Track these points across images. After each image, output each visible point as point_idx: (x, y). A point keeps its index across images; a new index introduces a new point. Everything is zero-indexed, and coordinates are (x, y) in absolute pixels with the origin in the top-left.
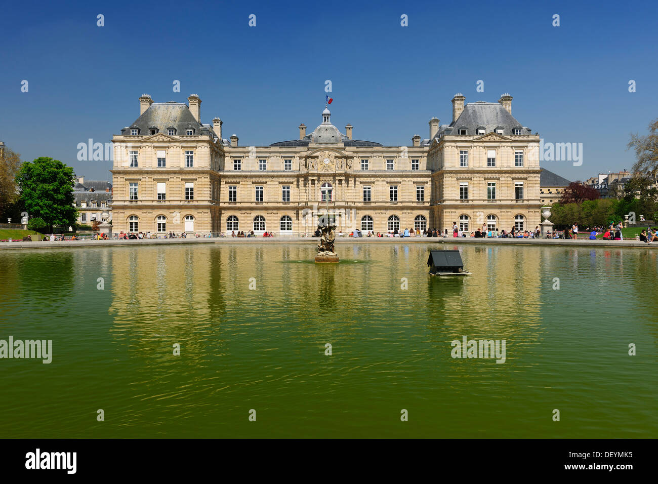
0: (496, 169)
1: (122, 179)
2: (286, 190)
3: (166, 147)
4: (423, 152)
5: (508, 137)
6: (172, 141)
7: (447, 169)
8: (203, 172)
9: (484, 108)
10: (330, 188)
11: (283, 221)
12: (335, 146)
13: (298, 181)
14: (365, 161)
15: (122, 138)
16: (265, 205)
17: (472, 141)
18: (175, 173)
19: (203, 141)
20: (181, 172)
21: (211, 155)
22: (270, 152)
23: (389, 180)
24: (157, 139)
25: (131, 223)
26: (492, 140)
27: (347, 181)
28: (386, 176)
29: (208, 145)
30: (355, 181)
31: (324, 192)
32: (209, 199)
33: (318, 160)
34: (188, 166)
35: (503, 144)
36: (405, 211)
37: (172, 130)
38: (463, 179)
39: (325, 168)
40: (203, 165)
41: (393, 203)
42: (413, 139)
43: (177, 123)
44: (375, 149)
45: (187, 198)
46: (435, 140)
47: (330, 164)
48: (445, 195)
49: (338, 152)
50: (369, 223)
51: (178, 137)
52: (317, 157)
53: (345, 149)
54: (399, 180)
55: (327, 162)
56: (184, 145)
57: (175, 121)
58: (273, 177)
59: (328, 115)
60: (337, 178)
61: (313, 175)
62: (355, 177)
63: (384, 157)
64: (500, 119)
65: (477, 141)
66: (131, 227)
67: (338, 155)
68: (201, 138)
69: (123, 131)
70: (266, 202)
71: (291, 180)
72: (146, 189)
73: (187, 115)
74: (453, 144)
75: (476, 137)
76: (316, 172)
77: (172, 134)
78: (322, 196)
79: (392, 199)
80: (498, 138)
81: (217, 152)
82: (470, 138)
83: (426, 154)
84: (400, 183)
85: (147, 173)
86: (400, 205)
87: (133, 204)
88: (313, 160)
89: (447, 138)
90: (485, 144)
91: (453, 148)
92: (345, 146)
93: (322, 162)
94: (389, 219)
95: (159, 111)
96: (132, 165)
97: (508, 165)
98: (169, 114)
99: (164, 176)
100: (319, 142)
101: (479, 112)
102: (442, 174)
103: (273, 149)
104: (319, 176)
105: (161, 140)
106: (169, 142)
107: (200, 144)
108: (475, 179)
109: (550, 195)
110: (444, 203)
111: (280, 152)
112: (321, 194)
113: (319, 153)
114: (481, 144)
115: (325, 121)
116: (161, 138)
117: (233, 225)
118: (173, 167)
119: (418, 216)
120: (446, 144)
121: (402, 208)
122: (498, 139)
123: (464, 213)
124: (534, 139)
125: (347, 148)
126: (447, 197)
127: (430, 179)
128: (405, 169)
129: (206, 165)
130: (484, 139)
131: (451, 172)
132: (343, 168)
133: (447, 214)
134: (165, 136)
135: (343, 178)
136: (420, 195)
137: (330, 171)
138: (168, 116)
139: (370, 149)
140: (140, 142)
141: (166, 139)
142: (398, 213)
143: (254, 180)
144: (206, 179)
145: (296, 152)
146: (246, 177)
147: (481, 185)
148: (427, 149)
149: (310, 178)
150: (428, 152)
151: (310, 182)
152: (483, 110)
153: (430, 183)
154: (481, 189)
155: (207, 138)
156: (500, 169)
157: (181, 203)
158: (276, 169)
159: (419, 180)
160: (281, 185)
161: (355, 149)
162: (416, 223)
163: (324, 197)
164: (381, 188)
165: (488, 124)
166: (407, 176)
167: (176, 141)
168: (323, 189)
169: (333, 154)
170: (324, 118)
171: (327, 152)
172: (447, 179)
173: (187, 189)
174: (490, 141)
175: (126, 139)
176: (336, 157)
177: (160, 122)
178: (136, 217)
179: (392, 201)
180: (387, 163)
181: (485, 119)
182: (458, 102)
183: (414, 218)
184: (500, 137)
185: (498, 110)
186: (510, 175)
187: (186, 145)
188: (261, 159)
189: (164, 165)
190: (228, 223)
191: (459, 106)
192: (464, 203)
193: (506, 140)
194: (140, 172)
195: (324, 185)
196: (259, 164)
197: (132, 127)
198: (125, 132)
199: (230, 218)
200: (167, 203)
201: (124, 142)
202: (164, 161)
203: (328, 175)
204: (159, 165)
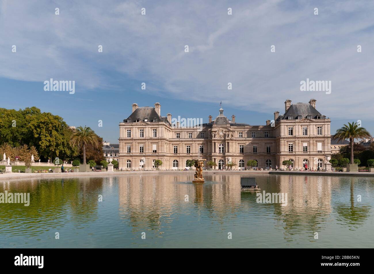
0: (307, 136)
1: (124, 143)
2: (201, 147)
3: (143, 128)
4: (270, 128)
5: (314, 120)
6: (147, 125)
7: (282, 137)
8: (161, 139)
9: (302, 106)
10: (223, 147)
12: (225, 126)
13: (207, 143)
14: (241, 133)
15: (124, 124)
17: (295, 123)
18: (148, 140)
20: (151, 139)
21: (165, 131)
22: (194, 129)
23: (253, 142)
24: (140, 124)
25: (128, 164)
27: (232, 142)
28: (251, 140)
29: (163, 126)
30: (235, 143)
33: (217, 133)
34: (154, 136)
35: (311, 124)
36: (261, 157)
37: (146, 119)
38: (290, 141)
39: (220, 137)
40: (161, 136)
42: (266, 122)
43: (149, 116)
44: (245, 127)
45: (153, 152)
47: (223, 135)
48: (281, 149)
50: (242, 163)
51: (149, 123)
52: (216, 131)
53: (230, 127)
54: (258, 142)
55: (221, 133)
57: (148, 115)
58: (195, 141)
59: (222, 111)
60: (227, 141)
61: (214, 140)
62: (236, 141)
63: (250, 131)
64: (309, 112)
65: (297, 122)
66: (128, 165)
67: (226, 130)
70: (191, 154)
71: (204, 142)
72: (134, 148)
73: (154, 113)
74: (285, 124)
75: (296, 120)
76: (216, 139)
79: (254, 152)
80: (309, 121)
81: (168, 130)
82: (294, 121)
83: (272, 129)
84: (258, 144)
85: (135, 140)
86: (258, 154)
87: (129, 154)
88: (214, 133)
89: (282, 121)
90: (302, 124)
91: (285, 126)
92: (230, 126)
93: (219, 134)
95: (141, 111)
96: (128, 136)
97: (314, 134)
98: (145, 112)
99: (142, 141)
101: (299, 108)
102: (279, 139)
104: (218, 140)
106: (145, 125)
107: (160, 126)
108: (296, 141)
109: (335, 149)
110: (281, 154)
112: (218, 149)
113: (217, 129)
114: (299, 124)
115: (221, 114)
117: (176, 164)
118: (147, 137)
119: (268, 160)
120: (282, 124)
123: (291, 158)
124: (327, 121)
125: (232, 127)
126: (282, 151)
130: (301, 122)
131: (284, 138)
132: (229, 136)
133: (282, 159)
134: (143, 123)
136: (269, 150)
137: (223, 138)
138: (145, 113)
139: (243, 127)
140: (132, 125)
142: (257, 158)
143: (186, 143)
144: (162, 143)
146: (182, 141)
147: (299, 145)
152: (301, 107)
155: (163, 123)
156: (309, 136)
157: (150, 154)
159: (268, 142)
160: (199, 145)
161: (236, 127)
164: (249, 146)
165: (303, 114)
166: (262, 140)
168: (220, 146)
169: (224, 130)
170: (220, 113)
171: (221, 129)
172: (282, 141)
174: (304, 122)
175: (126, 124)
177: (141, 116)
178: (130, 161)
179: (254, 153)
180: (252, 134)
181: (302, 111)
182: (287, 103)
183: (266, 161)
184: (309, 120)
185: (309, 107)
186: (315, 139)
187: (153, 127)
188: (189, 132)
189: (143, 136)
190: (173, 164)
191: (288, 105)
192: (291, 154)
193: (313, 122)
194: (132, 140)
195: (220, 145)
196: (189, 135)
197: (128, 119)
198: (125, 121)
199: (174, 161)
200: (144, 154)
201: (125, 126)
202: (143, 134)
203: (222, 140)
204: (141, 136)
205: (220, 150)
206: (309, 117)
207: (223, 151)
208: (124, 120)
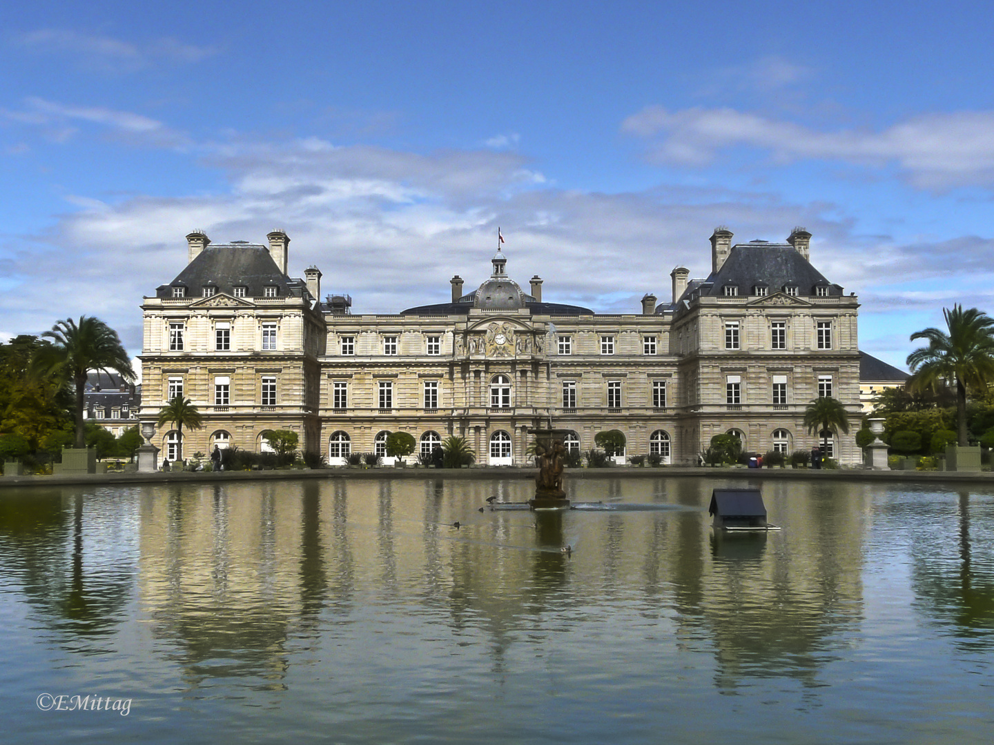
0: (786, 353)
1: (157, 371)
2: (431, 388)
3: (230, 317)
4: (663, 324)
5: (806, 299)
6: (241, 306)
7: (704, 353)
8: (291, 358)
10: (506, 385)
11: (426, 442)
12: (515, 313)
13: (451, 373)
14: (564, 338)
15: (158, 302)
16: (394, 413)
17: (746, 307)
18: (245, 359)
19: (293, 307)
20: (255, 358)
21: (306, 329)
22: (403, 324)
23: (606, 370)
24: (215, 304)
25: (172, 445)
26: (779, 304)
27: (536, 371)
28: (601, 365)
29: (300, 312)
30: (548, 374)
31: (495, 392)
32: (301, 404)
33: (486, 338)
34: (266, 348)
35: (798, 311)
36: (634, 424)
37: (239, 288)
38: (731, 370)
39: (498, 352)
40: (292, 347)
41: (614, 410)
43: (249, 274)
44: (581, 318)
45: (265, 402)
46: (684, 304)
47: (506, 344)
48: (702, 397)
49: (520, 324)
51: (251, 300)
52: (485, 332)
53: (530, 319)
54: (622, 370)
55: (500, 340)
56: (261, 312)
57: (246, 273)
58: (408, 365)
59: (503, 261)
60: (519, 368)
61: (478, 362)
62: (549, 365)
63: (597, 332)
64: (790, 271)
65: (754, 305)
67: (519, 328)
68: (289, 301)
69: (160, 289)
70: (396, 409)
71: (439, 370)
72: (197, 388)
73: (265, 262)
74: (715, 311)
75: (751, 299)
76: (483, 358)
77: (242, 295)
78: (493, 398)
79: (611, 404)
80: (789, 301)
81: (315, 325)
82: (742, 301)
83: (668, 327)
84: (625, 375)
85: (198, 359)
86: (625, 413)
88: (476, 338)
89: (704, 300)
90: (768, 311)
91: (714, 317)
92: (530, 313)
93: (493, 340)
95: (219, 257)
96: (173, 347)
97: (807, 346)
98: (235, 261)
99: (226, 365)
100: (487, 306)
102: (697, 362)
103: (408, 319)
104: (488, 363)
105: (222, 305)
106: (235, 309)
107: (287, 312)
108: (752, 370)
109: (873, 397)
110: (701, 411)
111: (421, 324)
112: (490, 395)
113: (487, 324)
114: (760, 311)
115: (497, 271)
116: (223, 302)
117: (340, 448)
118: (241, 350)
119: (656, 433)
120: (703, 311)
121: (629, 419)
123: (734, 427)
124: (848, 303)
125: (535, 317)
126: (705, 401)
127: (675, 369)
128: (634, 352)
129: (298, 347)
130: (765, 303)
131: (711, 358)
132: (529, 350)
133: (706, 429)
134: (229, 299)
135: (529, 368)
136: (658, 397)
137: (506, 355)
138: (234, 264)
139: (573, 318)
140: (187, 308)
141: (231, 304)
142: (621, 427)
143: (376, 370)
144: (297, 371)
145: (447, 324)
146: (363, 365)
147: (761, 381)
148: (669, 318)
149: (472, 368)
150: (672, 323)
151: (472, 375)
153: (675, 376)
154: (761, 386)
155: (298, 301)
156: (792, 353)
157: (255, 411)
158: (413, 351)
159: (657, 370)
160: (422, 380)
161: (548, 318)
162: (652, 444)
163: (495, 400)
164: (593, 386)
165: (773, 277)
166: (637, 364)
167: (247, 306)
168: (494, 386)
169: (513, 327)
170: (494, 267)
171: (500, 323)
172: (706, 370)
174: (775, 307)
175: (166, 304)
176: (516, 332)
177: (220, 275)
179: (611, 408)
180: (602, 343)
181: (766, 270)
182: (720, 241)
183: (649, 437)
184: (792, 300)
185: (787, 254)
186: (811, 363)
187: (263, 314)
188: (388, 335)
189: (227, 347)
190: (333, 445)
191: (723, 247)
192: (734, 411)
193: (802, 304)
194: (187, 358)
195: (495, 380)
196: (385, 344)
197: (175, 284)
198: (163, 292)
199: (335, 436)
200: (231, 411)
201: (162, 308)
202: (227, 340)
203: (503, 363)
204: (219, 347)
205: (497, 398)
206: (789, 290)
207: (506, 400)
208: (157, 289)
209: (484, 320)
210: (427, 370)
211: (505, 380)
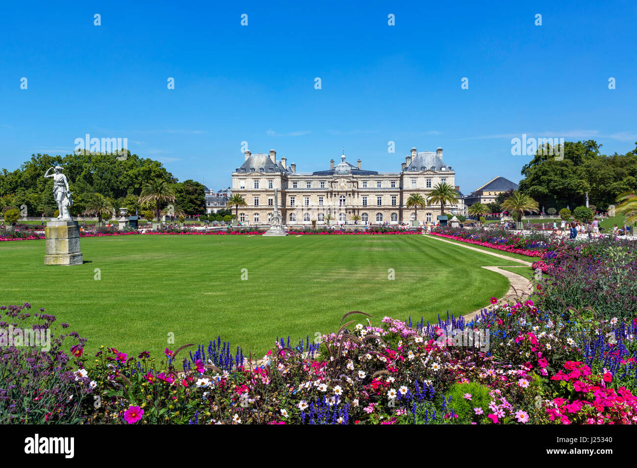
0: (431, 189)
2: (321, 199)
3: (258, 178)
4: (397, 177)
5: (438, 172)
7: (405, 189)
8: (278, 191)
9: (427, 155)
10: (344, 198)
11: (319, 216)
12: (347, 175)
13: (327, 195)
14: (365, 182)
15: (237, 174)
16: (310, 207)
18: (263, 191)
19: (278, 175)
20: (266, 191)
21: (282, 182)
22: (313, 178)
23: (377, 194)
24: (254, 174)
25: (241, 217)
26: (429, 173)
27: (353, 194)
28: (376, 192)
29: (280, 177)
30: (358, 195)
31: (341, 201)
32: (281, 205)
33: (338, 184)
34: (270, 188)
35: (435, 176)
36: (385, 211)
37: (261, 169)
39: (342, 188)
41: (379, 206)
44: (370, 176)
45: (269, 204)
47: (344, 186)
48: (404, 203)
49: (349, 179)
50: (365, 217)
51: (265, 173)
52: (337, 182)
53: (352, 178)
54: (382, 194)
55: (342, 184)
56: (268, 177)
57: (263, 165)
58: (314, 192)
59: (344, 158)
60: (348, 193)
61: (335, 192)
62: (358, 192)
63: (376, 180)
64: (435, 162)
65: (421, 174)
67: (349, 181)
68: (276, 174)
69: (237, 170)
71: (324, 194)
72: (249, 200)
73: (269, 161)
74: (408, 176)
75: (420, 172)
76: (337, 190)
77: (262, 171)
79: (378, 204)
81: (285, 180)
82: (418, 173)
83: (399, 179)
85: (249, 191)
86: (383, 207)
87: (242, 208)
88: (335, 184)
90: (425, 176)
91: (408, 178)
92: (352, 175)
93: (340, 184)
94: (377, 215)
95: (255, 159)
96: (241, 188)
98: (260, 160)
99: (258, 193)
100: (339, 173)
102: (403, 191)
103: (314, 176)
104: (338, 192)
106: (261, 176)
107: (276, 177)
110: (403, 207)
111: (318, 178)
112: (339, 202)
114: (423, 176)
115: (342, 161)
116: (256, 174)
117: (293, 218)
118: (262, 189)
119: (393, 213)
120: (404, 176)
121: (384, 209)
122: (432, 173)
124: (451, 173)
125: (355, 176)
127: (399, 193)
128: (387, 187)
129: (279, 187)
130: (425, 173)
131: (407, 191)
132: (351, 187)
133: (405, 213)
135: (351, 193)
136: (394, 202)
137: (344, 189)
138: (259, 162)
139: (368, 176)
140: (246, 176)
141: (259, 174)
142: (381, 212)
143: (304, 194)
144: (279, 195)
145: (327, 178)
146: (300, 192)
148: (400, 176)
151: (333, 195)
153: (399, 195)
155: (279, 173)
157: (267, 207)
158: (316, 187)
159: (394, 194)
160: (318, 197)
161: (359, 176)
163: (341, 203)
164: (372, 198)
166: (387, 192)
167: (264, 175)
168: (341, 199)
169: (346, 180)
171: (343, 179)
173: (269, 200)
174: (427, 174)
175: (239, 174)
176: (347, 182)
177: (255, 165)
178: (244, 214)
181: (427, 162)
185: (434, 156)
188: (308, 182)
189: (258, 187)
191: (414, 154)
193: (437, 174)
194: (246, 191)
195: (341, 197)
196: (307, 185)
197: (241, 168)
199: (291, 214)
200: (259, 207)
201: (238, 176)
202: (258, 185)
203: (343, 192)
204: (255, 188)
206: (433, 169)
207: (344, 203)
209: (338, 178)
210: (320, 194)
211: (344, 197)
